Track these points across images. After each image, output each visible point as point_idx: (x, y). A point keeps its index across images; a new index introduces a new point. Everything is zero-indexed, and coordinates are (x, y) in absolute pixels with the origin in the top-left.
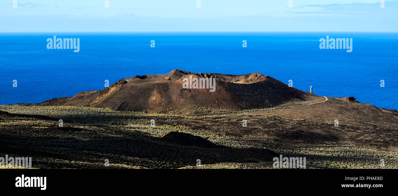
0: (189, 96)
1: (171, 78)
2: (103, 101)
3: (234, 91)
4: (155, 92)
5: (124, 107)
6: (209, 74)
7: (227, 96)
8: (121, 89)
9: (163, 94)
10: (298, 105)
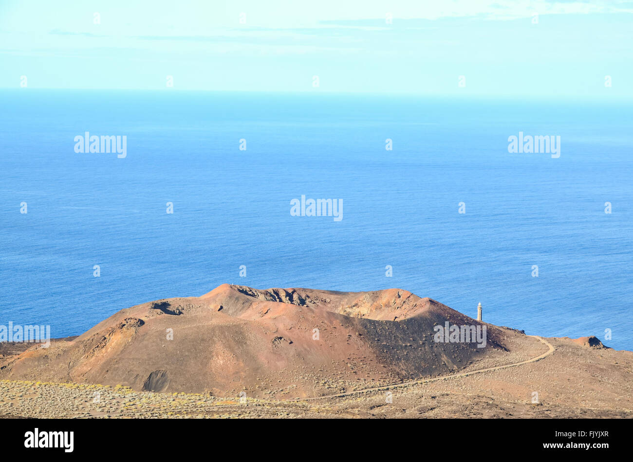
0: (292, 354)
1: (225, 307)
2: (102, 369)
3: (376, 339)
4: (219, 347)
5: (157, 381)
6: (290, 291)
7: (363, 349)
8: (135, 339)
9: (238, 352)
10: (506, 364)
